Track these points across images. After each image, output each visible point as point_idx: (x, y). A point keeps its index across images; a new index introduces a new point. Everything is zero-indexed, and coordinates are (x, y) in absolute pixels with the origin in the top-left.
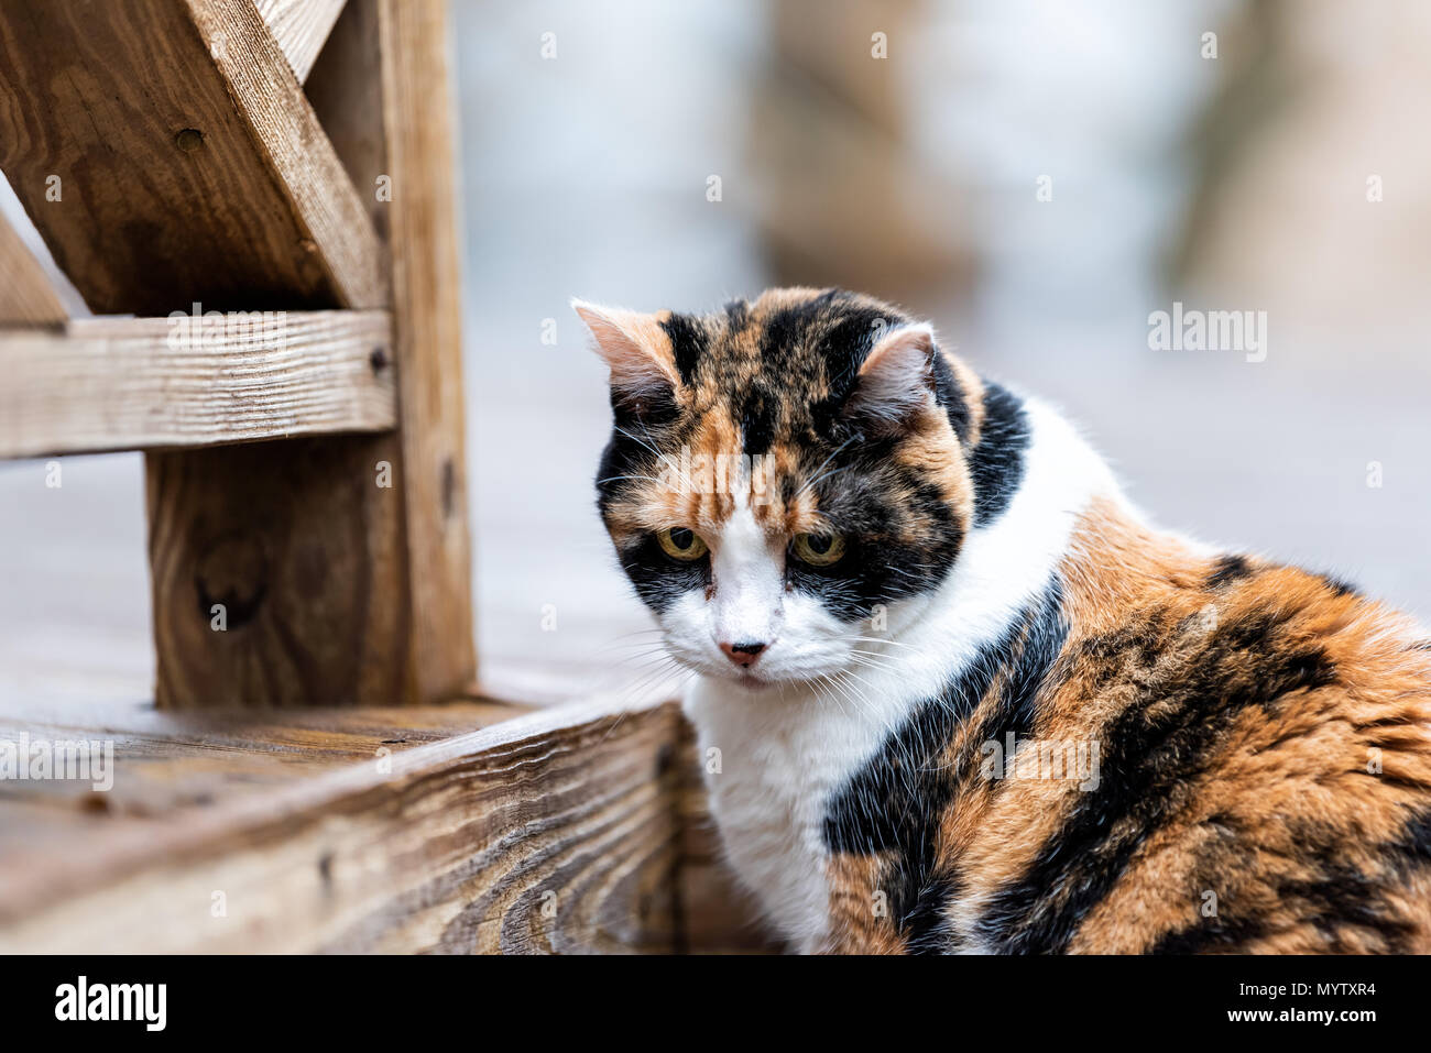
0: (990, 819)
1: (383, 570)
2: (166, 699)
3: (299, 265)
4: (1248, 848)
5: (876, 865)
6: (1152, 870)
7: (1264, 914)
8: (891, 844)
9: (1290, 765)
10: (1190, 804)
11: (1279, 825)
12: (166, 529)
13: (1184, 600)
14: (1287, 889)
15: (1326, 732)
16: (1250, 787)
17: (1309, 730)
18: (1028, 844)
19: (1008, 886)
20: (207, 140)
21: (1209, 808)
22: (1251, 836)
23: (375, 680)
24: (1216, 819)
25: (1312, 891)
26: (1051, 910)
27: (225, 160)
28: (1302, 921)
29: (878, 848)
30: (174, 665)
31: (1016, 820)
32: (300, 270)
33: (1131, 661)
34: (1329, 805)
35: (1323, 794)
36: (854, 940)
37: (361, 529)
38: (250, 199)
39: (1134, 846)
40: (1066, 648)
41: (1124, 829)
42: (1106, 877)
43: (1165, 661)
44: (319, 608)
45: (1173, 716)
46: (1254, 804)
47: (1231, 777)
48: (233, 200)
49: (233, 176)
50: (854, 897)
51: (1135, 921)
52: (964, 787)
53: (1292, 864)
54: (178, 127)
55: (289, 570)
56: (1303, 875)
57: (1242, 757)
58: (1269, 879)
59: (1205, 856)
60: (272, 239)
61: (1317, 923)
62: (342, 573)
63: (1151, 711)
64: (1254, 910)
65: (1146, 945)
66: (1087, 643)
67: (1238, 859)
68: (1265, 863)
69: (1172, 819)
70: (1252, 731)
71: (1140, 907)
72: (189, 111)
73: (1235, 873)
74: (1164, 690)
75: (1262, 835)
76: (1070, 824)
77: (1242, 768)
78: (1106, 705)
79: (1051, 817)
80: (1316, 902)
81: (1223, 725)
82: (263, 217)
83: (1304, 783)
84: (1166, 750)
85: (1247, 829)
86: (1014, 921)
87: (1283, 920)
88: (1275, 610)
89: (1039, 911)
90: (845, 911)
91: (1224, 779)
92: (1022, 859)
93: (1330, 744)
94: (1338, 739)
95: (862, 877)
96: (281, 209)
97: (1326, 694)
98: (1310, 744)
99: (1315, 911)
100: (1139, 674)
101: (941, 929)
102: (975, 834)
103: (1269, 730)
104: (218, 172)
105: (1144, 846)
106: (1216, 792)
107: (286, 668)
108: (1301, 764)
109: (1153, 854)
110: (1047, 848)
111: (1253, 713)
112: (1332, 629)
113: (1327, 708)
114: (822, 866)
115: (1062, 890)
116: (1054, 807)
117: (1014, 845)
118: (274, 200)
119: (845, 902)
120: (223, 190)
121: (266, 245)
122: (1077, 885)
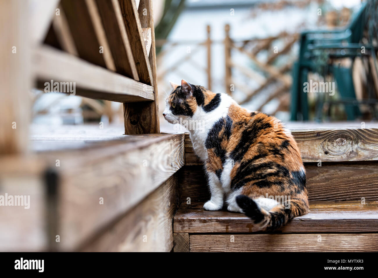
0: (229, 144)
1: (153, 117)
2: (126, 133)
3: (147, 80)
4: (264, 146)
5: (213, 149)
6: (253, 149)
7: (267, 153)
8: (214, 147)
9: (268, 137)
10: (256, 141)
11: (268, 144)
12: (126, 113)
13: (248, 118)
14: (270, 151)
15: (272, 133)
16: (264, 139)
17: (269, 133)
18: (234, 146)
19: (232, 151)
20: (140, 64)
21: (258, 141)
22: (265, 145)
23: (152, 131)
24: (259, 143)
25: (272, 151)
26: (239, 154)
27: (142, 66)
28: (272, 154)
29: (212, 147)
30: (127, 129)
31: (232, 144)
32: (147, 81)
33: (244, 125)
34: (273, 141)
35: (272, 140)
36: (211, 158)
37: (150, 113)
38: (143, 71)
39: (249, 146)
40: (233, 123)
41: (247, 144)
42: (246, 150)
43: (248, 124)
44: (145, 122)
45: (251, 130)
46: (265, 141)
47: (261, 138)
48: (141, 72)
49: (142, 69)
50: (211, 153)
51: (251, 155)
52: (223, 140)
53: (270, 148)
54: (137, 62)
55: (141, 118)
56: (271, 149)
57: (262, 135)
58: (268, 149)
59: (259, 147)
60: (145, 77)
61: (273, 154)
62: (148, 118)
63: (248, 130)
64: (266, 153)
65: (253, 157)
66: (236, 123)
67: (264, 147)
68: (266, 148)
69: (254, 143)
70: (263, 132)
71: (251, 153)
72: (139, 60)
73: (263, 149)
74: (249, 128)
75: (266, 145)
76: (239, 143)
77: (262, 137)
78: (241, 130)
79: (237, 143)
80: (273, 152)
81: (259, 131)
82: (144, 74)
83: (270, 139)
84: (251, 134)
85: (264, 144)
86: (234, 155)
87: (269, 154)
88: (261, 118)
89: (237, 154)
90: (210, 155)
91: (260, 138)
92: (234, 148)
93: (272, 134)
94: (273, 134)
95: (211, 151)
96: (147, 73)
97: (271, 128)
98: (270, 134)
99: (273, 153)
100: (245, 126)
101: (225, 156)
102: (227, 146)
103: (265, 132)
104: (140, 68)
105: (251, 146)
106: (259, 139)
107: (141, 129)
108: (270, 136)
109: (252, 147)
110: (237, 146)
111: (263, 130)
112: (269, 121)
113: (271, 130)
114: (207, 151)
115: (240, 151)
116: (237, 142)
117: (232, 146)
118: (146, 72)
119: (210, 154)
120: (140, 71)
121: (144, 77)
122: (242, 151)
